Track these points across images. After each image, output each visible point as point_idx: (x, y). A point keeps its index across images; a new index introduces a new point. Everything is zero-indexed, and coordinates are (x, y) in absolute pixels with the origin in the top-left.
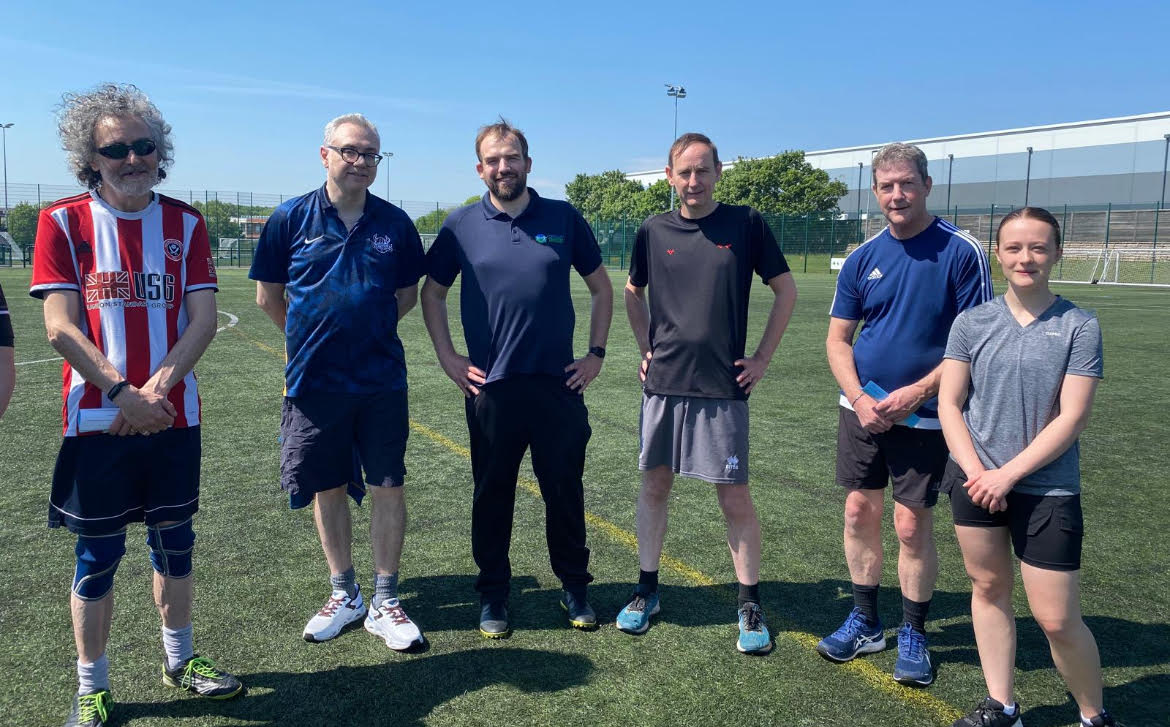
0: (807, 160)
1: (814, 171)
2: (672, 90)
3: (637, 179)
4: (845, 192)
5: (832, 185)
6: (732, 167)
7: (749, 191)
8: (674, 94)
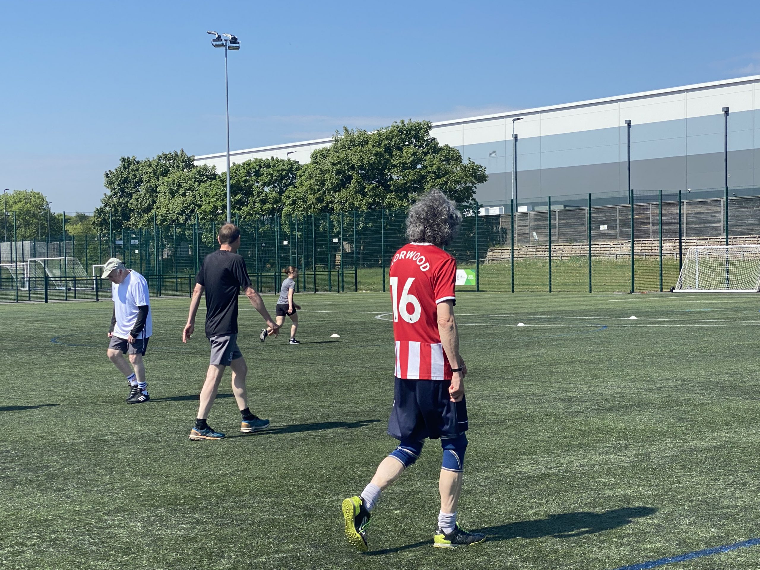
0: (433, 133)
1: (441, 149)
2: (219, 38)
3: (210, 163)
4: (482, 179)
5: (464, 168)
6: (329, 145)
7: (350, 178)
8: (223, 45)
